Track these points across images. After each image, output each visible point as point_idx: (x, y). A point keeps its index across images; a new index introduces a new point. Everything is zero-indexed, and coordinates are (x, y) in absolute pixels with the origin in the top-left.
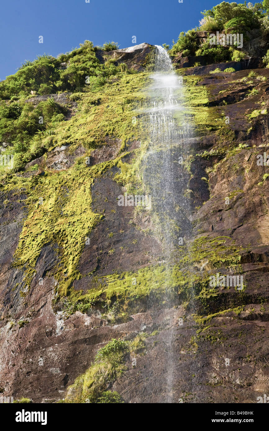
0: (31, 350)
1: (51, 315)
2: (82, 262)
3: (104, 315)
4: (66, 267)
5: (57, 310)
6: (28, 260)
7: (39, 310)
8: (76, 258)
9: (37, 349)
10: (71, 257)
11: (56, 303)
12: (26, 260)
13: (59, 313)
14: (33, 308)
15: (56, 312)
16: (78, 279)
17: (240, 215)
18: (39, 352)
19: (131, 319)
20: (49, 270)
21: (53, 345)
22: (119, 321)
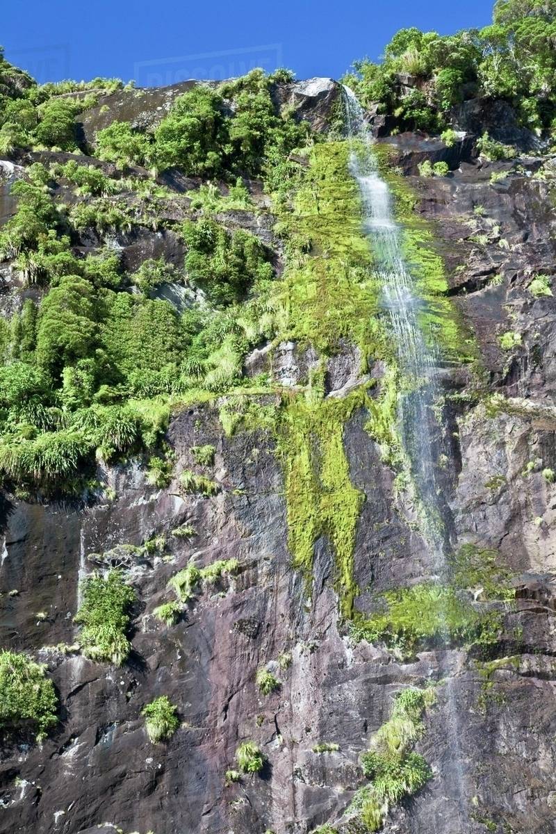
0: (328, 685)
1: (338, 641)
2: (357, 568)
3: (391, 649)
4: (342, 575)
5: (343, 634)
6: (304, 561)
7: (325, 632)
8: (350, 561)
9: (333, 684)
10: (345, 559)
11: (341, 626)
12: (302, 559)
13: (346, 638)
14: (319, 628)
15: (341, 636)
16: (357, 594)
17: (506, 517)
18: (335, 687)
19: (418, 660)
20: (326, 578)
21: (347, 681)
22: (407, 661)
